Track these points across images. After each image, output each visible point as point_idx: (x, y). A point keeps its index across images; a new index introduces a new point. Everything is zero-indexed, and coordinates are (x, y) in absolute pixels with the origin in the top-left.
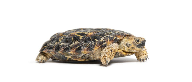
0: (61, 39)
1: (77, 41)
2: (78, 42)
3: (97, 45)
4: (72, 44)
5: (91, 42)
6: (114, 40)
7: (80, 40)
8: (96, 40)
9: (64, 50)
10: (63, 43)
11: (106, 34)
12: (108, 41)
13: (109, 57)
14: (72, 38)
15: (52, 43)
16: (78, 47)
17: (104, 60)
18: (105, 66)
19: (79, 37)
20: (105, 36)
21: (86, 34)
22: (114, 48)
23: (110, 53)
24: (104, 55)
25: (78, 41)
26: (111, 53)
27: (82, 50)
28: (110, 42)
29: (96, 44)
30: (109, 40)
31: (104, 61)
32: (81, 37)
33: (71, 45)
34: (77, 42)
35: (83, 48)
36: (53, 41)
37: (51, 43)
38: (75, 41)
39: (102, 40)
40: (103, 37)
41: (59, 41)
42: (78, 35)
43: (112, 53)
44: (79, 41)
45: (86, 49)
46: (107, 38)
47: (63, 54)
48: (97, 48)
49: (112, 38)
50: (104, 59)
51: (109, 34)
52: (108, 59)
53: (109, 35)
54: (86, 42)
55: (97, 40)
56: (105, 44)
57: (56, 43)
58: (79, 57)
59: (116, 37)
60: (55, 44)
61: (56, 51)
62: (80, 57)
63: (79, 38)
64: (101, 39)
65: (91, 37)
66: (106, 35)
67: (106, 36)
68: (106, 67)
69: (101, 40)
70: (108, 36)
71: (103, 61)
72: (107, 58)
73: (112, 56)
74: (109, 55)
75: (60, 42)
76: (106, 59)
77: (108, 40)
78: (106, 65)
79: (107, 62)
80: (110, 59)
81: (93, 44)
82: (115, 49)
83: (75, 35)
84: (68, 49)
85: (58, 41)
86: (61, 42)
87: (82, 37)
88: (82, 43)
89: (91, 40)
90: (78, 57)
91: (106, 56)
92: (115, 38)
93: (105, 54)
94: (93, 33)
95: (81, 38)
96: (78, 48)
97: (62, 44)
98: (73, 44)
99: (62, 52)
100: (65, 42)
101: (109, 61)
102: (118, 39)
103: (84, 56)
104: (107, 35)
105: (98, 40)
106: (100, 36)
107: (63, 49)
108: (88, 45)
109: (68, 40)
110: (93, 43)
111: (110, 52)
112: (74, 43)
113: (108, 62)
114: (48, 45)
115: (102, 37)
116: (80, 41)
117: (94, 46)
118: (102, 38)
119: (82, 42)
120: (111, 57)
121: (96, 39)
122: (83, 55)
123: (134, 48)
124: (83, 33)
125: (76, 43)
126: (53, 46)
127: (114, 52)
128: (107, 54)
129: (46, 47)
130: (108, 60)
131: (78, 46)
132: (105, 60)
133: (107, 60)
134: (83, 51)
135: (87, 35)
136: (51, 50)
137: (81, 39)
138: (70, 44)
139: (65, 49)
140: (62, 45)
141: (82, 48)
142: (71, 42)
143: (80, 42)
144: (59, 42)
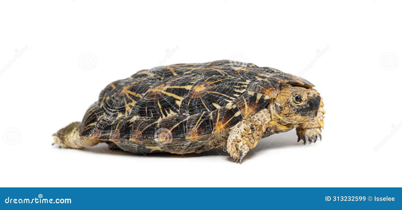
0: (131, 106)
1: (171, 111)
2: (175, 114)
3: (220, 120)
4: (160, 120)
5: (204, 112)
6: (258, 103)
7: (177, 107)
8: (215, 105)
9: (144, 134)
10: (138, 117)
11: (237, 88)
12: (244, 107)
13: (246, 142)
14: (157, 103)
15: (108, 115)
16: (176, 126)
17: (235, 149)
18: (237, 161)
19: (173, 101)
20: (236, 93)
21: (188, 90)
22: (260, 123)
23: (249, 134)
24: (235, 138)
25: (172, 109)
26: (252, 134)
27: (186, 132)
28: (251, 110)
29: (217, 115)
30: (246, 103)
31: (233, 150)
32: (179, 100)
33: (156, 122)
34: (171, 114)
35: (189, 128)
36: (109, 107)
37: (104, 113)
38: (166, 112)
39: (229, 106)
40: (231, 98)
41: (127, 109)
42: (170, 94)
43: (254, 135)
44: (175, 111)
45: (195, 129)
46: (242, 99)
47: (141, 142)
48: (222, 126)
49: (253, 99)
50: (234, 146)
51: (244, 88)
52: (243, 147)
53: (245, 90)
54: (192, 112)
55: (218, 107)
56: (240, 115)
57: (120, 115)
58: (181, 148)
59: (261, 95)
60: (117, 118)
61: (123, 135)
62: (183, 147)
63: (175, 102)
64: (228, 102)
65: (203, 98)
66: (238, 91)
67: (239, 93)
68: (238, 164)
69: (228, 104)
70: (242, 94)
71: (231, 150)
72: (242, 145)
73: (252, 140)
74: (247, 139)
75: (128, 113)
76: (239, 148)
77: (245, 105)
78: (239, 160)
79: (241, 155)
80: (249, 147)
81: (211, 118)
82: (261, 125)
83: (162, 94)
84: (152, 132)
85: (123, 110)
86: (133, 114)
87: (182, 99)
88: (184, 114)
89: (204, 107)
90: (179, 148)
91: (240, 141)
92: (259, 96)
93: (237, 135)
94: (205, 86)
95: (179, 103)
96: (177, 128)
97: (135, 118)
98: (162, 118)
99: (140, 139)
100: (141, 113)
101: (246, 152)
102: (267, 97)
103: (193, 144)
104: (240, 89)
105: (221, 105)
106: (224, 93)
107: (141, 133)
108: (200, 119)
109: (148, 108)
110: (211, 114)
111: (250, 132)
112: (164, 117)
113: (244, 155)
114: (98, 119)
115: (228, 97)
116: (179, 111)
117: (215, 122)
118: (229, 99)
119: (184, 112)
120: (251, 143)
121: (214, 102)
122: (191, 144)
123: (291, 115)
124: (182, 87)
125: (169, 115)
126: (113, 123)
127: (258, 133)
128: (242, 136)
129: (94, 124)
130: (243, 150)
131: (176, 123)
132: (237, 149)
133: (240, 150)
134: (190, 136)
135: (191, 94)
136: (110, 132)
137: (180, 106)
138: (156, 118)
139: (144, 131)
140: (136, 121)
141: (186, 129)
142: (157, 115)
143: (177, 112)
144: (126, 113)
